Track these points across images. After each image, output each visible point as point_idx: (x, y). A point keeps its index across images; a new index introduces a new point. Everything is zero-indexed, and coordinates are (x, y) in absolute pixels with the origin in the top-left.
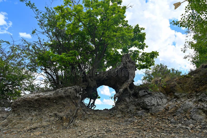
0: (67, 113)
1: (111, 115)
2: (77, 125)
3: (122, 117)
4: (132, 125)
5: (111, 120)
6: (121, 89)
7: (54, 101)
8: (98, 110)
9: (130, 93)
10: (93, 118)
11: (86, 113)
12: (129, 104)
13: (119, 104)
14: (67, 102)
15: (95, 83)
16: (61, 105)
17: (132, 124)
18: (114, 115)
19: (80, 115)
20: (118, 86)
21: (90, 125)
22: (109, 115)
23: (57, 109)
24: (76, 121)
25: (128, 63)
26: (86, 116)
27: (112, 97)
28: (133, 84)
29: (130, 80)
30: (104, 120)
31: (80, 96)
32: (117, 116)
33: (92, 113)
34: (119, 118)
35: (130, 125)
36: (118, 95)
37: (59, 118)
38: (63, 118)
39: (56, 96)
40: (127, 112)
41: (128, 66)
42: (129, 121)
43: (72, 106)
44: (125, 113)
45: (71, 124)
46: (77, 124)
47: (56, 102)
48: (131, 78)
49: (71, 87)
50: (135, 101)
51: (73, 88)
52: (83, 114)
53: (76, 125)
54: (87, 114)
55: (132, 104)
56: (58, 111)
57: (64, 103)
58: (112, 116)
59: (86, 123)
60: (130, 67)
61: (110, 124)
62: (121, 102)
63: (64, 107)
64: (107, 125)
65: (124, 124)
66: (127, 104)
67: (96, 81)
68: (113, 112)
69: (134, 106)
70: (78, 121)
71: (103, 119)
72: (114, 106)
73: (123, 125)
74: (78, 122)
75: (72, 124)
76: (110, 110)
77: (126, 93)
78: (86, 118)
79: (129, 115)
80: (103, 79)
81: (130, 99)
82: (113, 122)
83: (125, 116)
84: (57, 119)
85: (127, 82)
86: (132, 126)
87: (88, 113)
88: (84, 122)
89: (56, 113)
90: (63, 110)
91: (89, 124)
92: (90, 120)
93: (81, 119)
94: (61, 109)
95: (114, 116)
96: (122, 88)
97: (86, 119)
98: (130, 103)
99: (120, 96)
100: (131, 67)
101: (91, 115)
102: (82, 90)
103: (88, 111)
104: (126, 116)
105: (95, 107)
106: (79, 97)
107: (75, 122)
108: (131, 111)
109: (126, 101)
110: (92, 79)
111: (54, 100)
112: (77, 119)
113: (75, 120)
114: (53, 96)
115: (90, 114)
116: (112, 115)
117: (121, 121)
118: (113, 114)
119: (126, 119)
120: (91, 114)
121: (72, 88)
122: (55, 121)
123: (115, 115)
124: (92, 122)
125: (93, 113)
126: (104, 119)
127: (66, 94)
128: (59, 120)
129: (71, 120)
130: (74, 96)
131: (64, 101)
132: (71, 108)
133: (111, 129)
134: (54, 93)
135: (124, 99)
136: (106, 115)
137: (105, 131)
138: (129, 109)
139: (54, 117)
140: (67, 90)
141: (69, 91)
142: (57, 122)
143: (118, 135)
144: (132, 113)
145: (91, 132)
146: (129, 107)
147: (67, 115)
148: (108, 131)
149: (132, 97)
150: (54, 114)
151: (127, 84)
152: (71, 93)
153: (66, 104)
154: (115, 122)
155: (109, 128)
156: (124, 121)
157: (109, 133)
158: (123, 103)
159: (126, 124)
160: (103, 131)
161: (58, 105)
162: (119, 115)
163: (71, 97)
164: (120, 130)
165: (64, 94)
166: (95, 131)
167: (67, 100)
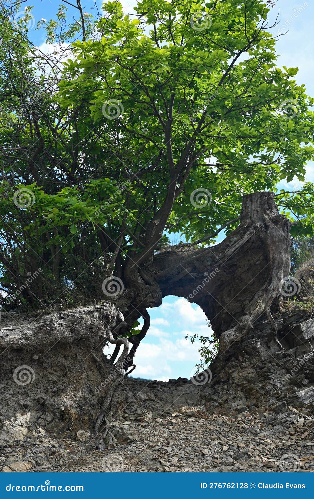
0: (78, 396)
1: (209, 400)
4: (291, 435)
6: (248, 316)
7: (36, 357)
9: (274, 329)
12: (270, 365)
14: (73, 359)
15: (160, 293)
16: (55, 371)
18: (220, 401)
19: (120, 404)
23: (40, 385)
25: (271, 225)
26: (136, 406)
27: (195, 337)
29: (274, 283)
32: (233, 405)
33: (153, 396)
34: (238, 411)
36: (238, 335)
37: (54, 413)
38: (68, 413)
39: (45, 340)
40: (263, 392)
41: (272, 237)
42: (281, 423)
43: (90, 373)
44: (259, 395)
47: (38, 360)
49: (91, 308)
50: (286, 356)
51: (97, 310)
52: (128, 400)
54: (140, 399)
55: (278, 365)
56: (46, 392)
57: (66, 363)
58: (217, 404)
60: (277, 239)
62: (241, 359)
63: (65, 375)
65: (269, 432)
66: (261, 365)
69: (284, 371)
72: (201, 366)
75: (111, 434)
79: (271, 402)
80: (181, 276)
81: (269, 347)
83: (258, 407)
84: (49, 419)
85: (266, 291)
87: (143, 396)
89: (39, 396)
90: (62, 387)
94: (55, 382)
95: (220, 404)
96: (250, 314)
98: (270, 362)
99: (242, 337)
100: (280, 241)
101: (149, 404)
102: (123, 317)
104: (260, 405)
109: (259, 355)
110: (146, 277)
111: (33, 354)
114: (33, 338)
115: (146, 398)
116: (216, 401)
121: (92, 312)
122: (43, 424)
123: (226, 402)
125: (153, 394)
127: (76, 334)
128: (53, 419)
129: (97, 420)
130: (98, 341)
131: (65, 357)
132: (88, 380)
133: (245, 450)
134: (36, 329)
135: (252, 348)
136: (192, 403)
137: (230, 455)
138: (269, 383)
139: (35, 412)
140: (78, 318)
141: (85, 324)
142: (49, 426)
143: (275, 467)
144: (280, 396)
145: (192, 458)
146: (270, 376)
147: (80, 404)
148: (241, 457)
149: (279, 342)
150: (35, 399)
151: (265, 298)
152: (91, 328)
153: (70, 365)
154: (241, 427)
155: (238, 447)
156: (265, 424)
157: (243, 461)
158: (247, 360)
159: (274, 433)
160: (224, 456)
161: (44, 368)
162: (239, 401)
163: (91, 342)
164: (268, 453)
165: (72, 333)
166: (201, 457)
167: (76, 354)
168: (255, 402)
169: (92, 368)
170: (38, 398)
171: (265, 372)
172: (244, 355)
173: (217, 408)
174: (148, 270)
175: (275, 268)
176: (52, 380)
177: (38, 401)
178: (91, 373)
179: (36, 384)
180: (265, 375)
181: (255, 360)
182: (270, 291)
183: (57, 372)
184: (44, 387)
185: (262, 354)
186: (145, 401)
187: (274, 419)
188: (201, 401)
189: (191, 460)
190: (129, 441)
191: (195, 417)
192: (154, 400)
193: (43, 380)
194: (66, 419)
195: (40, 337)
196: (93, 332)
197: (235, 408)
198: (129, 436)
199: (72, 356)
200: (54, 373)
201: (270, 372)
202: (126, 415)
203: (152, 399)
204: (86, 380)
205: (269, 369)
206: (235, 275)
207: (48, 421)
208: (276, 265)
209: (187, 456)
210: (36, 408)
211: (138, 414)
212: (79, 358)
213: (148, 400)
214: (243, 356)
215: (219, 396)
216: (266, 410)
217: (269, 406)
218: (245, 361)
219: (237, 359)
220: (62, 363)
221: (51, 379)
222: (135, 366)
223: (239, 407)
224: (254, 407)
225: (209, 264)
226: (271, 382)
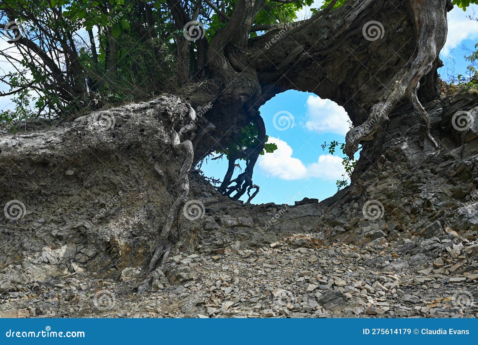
0: (131, 222)
1: (334, 224)
2: (184, 275)
3: (389, 233)
4: (436, 267)
5: (338, 250)
6: (381, 104)
7: (70, 172)
8: (271, 205)
9: (423, 122)
10: (253, 241)
11: (218, 221)
12: (420, 172)
13: (370, 177)
14: (126, 173)
16: (103, 191)
17: (438, 262)
18: (347, 225)
19: (194, 232)
20: (364, 88)
21: (243, 274)
22: (326, 227)
23: (83, 210)
24: (177, 258)
26: (218, 234)
27: (333, 145)
28: (436, 76)
29: (422, 55)
30: (303, 250)
31: (189, 144)
32: (365, 229)
33: (248, 221)
34: (371, 237)
35: (426, 267)
36: (368, 132)
37: (96, 245)
38: (116, 245)
39: (76, 149)
40: (408, 210)
42: (425, 252)
43: (151, 191)
44: (402, 214)
45: (155, 274)
46: (185, 271)
47: (75, 175)
48: (429, 49)
49: (144, 105)
50: (446, 159)
51: (153, 106)
52: (207, 226)
53: (180, 277)
54: (226, 224)
55: (433, 171)
56: (91, 218)
57: (117, 179)
58: (342, 229)
59: (225, 268)
61: (336, 268)
62: (380, 166)
64: (324, 273)
65: (402, 265)
66: (410, 173)
67: (258, 70)
68: (342, 213)
69: (442, 179)
70: (184, 257)
71: (300, 246)
72: (343, 183)
73: (394, 269)
74: (185, 261)
75: (160, 271)
76: (329, 202)
77: (403, 123)
78: (219, 242)
79: (420, 223)
80: (290, 58)
81: (422, 148)
82: (349, 256)
83: (401, 231)
84: (91, 253)
85: (409, 67)
86: (440, 270)
87: (230, 220)
88: (216, 261)
89: (80, 224)
90: (112, 212)
91: (237, 271)
92: (241, 252)
93: (197, 250)
95: (347, 229)
96: (384, 101)
97: (220, 246)
98: (422, 168)
99: (375, 135)
101: (241, 231)
102: (193, 115)
103: (227, 214)
104: (404, 228)
105: (253, 190)
106: (183, 148)
107: (174, 264)
108: (428, 203)
109: (405, 160)
110: (235, 62)
111: (66, 169)
112: (181, 247)
113: (172, 254)
114: (60, 147)
115: (235, 223)
116: (341, 225)
117: (383, 252)
118: (342, 221)
119: (407, 240)
120: (240, 225)
121: (145, 109)
122: (83, 260)
123: (356, 225)
124: (252, 260)
125: (250, 219)
126: (303, 245)
127: (120, 139)
128: (97, 254)
129: (153, 253)
130: (158, 147)
131: (114, 171)
132: (149, 201)
133: (342, 290)
134: (65, 135)
135: (395, 151)
136: (310, 229)
137: (316, 297)
138: (418, 197)
139: (74, 245)
140: (122, 117)
141: (133, 124)
142: (91, 263)
143: (380, 315)
144: (435, 214)
145: (253, 303)
146: (419, 188)
147: (134, 233)
148: (331, 300)
149: (433, 139)
150: (74, 229)
151: (407, 78)
152: (143, 130)
153: (122, 182)
154: (359, 258)
155: (334, 285)
156: (400, 253)
157: (334, 305)
158: (388, 167)
159: (410, 265)
160: (305, 298)
161: (87, 188)
162: (374, 224)
163: (145, 150)
164: (383, 293)
165: (114, 137)
166: (268, 300)
167: (127, 166)
168: (396, 224)
169: (156, 186)
170: (79, 227)
171: (413, 182)
172: (385, 161)
173: (343, 235)
174: (239, 52)
175: (422, 34)
176: (98, 203)
177: (79, 231)
178: (154, 191)
179: (78, 209)
180: (413, 187)
181: (399, 167)
182: (414, 67)
183: (105, 191)
184: (89, 213)
185: (410, 158)
186: (233, 227)
187: (416, 246)
188: (323, 226)
189: (252, 305)
190: (181, 280)
191: (306, 247)
192: (249, 227)
193: (87, 204)
194: (114, 252)
195: (69, 145)
196: (145, 135)
197: (366, 234)
198: (181, 274)
199: (122, 169)
200: (102, 193)
201: (420, 182)
202: (200, 246)
203: (245, 224)
204: (146, 201)
205: (419, 178)
206: (370, 52)
207: (89, 257)
208: (423, 30)
209: (247, 299)
210: (75, 240)
211: (216, 245)
212: (134, 172)
213: (237, 226)
214: (383, 161)
215: (346, 218)
216: (413, 235)
217: (417, 229)
218: (385, 170)
219: (376, 167)
220: (109, 179)
221: (97, 201)
222: (258, 188)
223: (372, 233)
224: (396, 231)
225: (326, 37)
226: (421, 195)
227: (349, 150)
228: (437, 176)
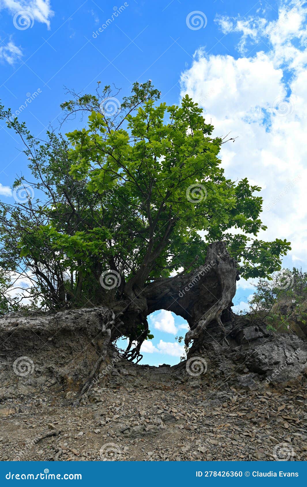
0: (76, 368)
1: (176, 379)
2: (98, 398)
3: (203, 386)
4: (224, 407)
5: (176, 393)
6: (203, 321)
7: (50, 339)
8: (147, 366)
9: (223, 332)
10: (135, 384)
11: (119, 371)
14: (77, 342)
15: (144, 302)
16: (64, 350)
17: (225, 404)
18: (183, 380)
19: (106, 376)
20: (197, 312)
21: (127, 401)
22: (173, 380)
23: (53, 359)
24: (95, 389)
25: (221, 261)
26: (118, 378)
27: (181, 338)
28: (231, 310)
29: (223, 300)
30: (159, 391)
31: (109, 331)
32: (191, 383)
33: (134, 373)
34: (194, 388)
35: (219, 407)
36: (196, 334)
37: (57, 378)
38: (66, 379)
39: (55, 328)
40: (213, 375)
41: (221, 269)
42: (219, 398)
43: (88, 353)
44: (210, 377)
45: (83, 396)
46: (99, 396)
47: (52, 341)
48: (227, 297)
49: (90, 309)
50: (233, 351)
51: (95, 310)
52: (113, 374)
53: (95, 399)
54: (122, 374)
55: (226, 357)
56: (56, 363)
57: (72, 345)
58: (180, 382)
59: (119, 397)
60: (225, 270)
61: (174, 403)
62: (201, 352)
63: (71, 353)
64: (167, 405)
65: (207, 404)
66: (214, 356)
67: (147, 298)
68: (181, 373)
69: (231, 362)
70: (99, 389)
71: (158, 389)
72: (183, 358)
73: (203, 406)
74: (99, 391)
75: (86, 395)
76: (176, 367)
77: (213, 331)
78: (118, 382)
79: (218, 383)
80: (163, 295)
81: (222, 344)
82: (181, 397)
83: (209, 386)
84: (53, 382)
85: (217, 304)
86: (226, 409)
87: (125, 372)
88: (115, 392)
89: (50, 366)
90: (67, 361)
91: (124, 399)
92: (128, 389)
93: (107, 386)
94: (63, 358)
95: (182, 382)
96: (205, 319)
97: (118, 385)
98: (221, 355)
99: (199, 336)
100: (227, 272)
101: (130, 378)
102: (114, 317)
103: (124, 368)
104: (211, 384)
105: (140, 357)
106: (106, 332)
107: (93, 392)
108: (223, 373)
109: (213, 350)
110: (137, 293)
111: (48, 337)
112: (99, 383)
113: (93, 387)
114: (47, 326)
115: (127, 373)
116: (180, 380)
117: (198, 396)
118: (180, 378)
119: (211, 392)
120: (130, 375)
121: (91, 311)
122: (48, 385)
123: (187, 381)
124: (133, 394)
125: (135, 372)
126: (160, 388)
127: (77, 325)
128: (56, 383)
129: (84, 385)
130: (94, 331)
131: (72, 340)
132: (86, 358)
133: (175, 415)
134: (51, 320)
135: (209, 344)
136: (164, 380)
137: (161, 417)
138: (218, 369)
139: (46, 377)
140: (79, 314)
141: (84, 318)
142: (52, 387)
143: (192, 430)
144: (226, 379)
146: (219, 365)
147: (76, 373)
148: (169, 420)
149: (227, 341)
150: (47, 368)
151: (216, 310)
152: (88, 322)
153: (75, 346)
154: (186, 398)
155: (171, 411)
156: (207, 398)
157: (170, 423)
158: (205, 353)
159: (211, 405)
160: (156, 417)
161: (57, 348)
162: (196, 381)
163: (88, 331)
164: (196, 418)
165: (74, 324)
166: (137, 416)
167: (79, 339)
168: (207, 382)
169: (91, 350)
170: (49, 367)
171: (216, 361)
172: (204, 349)
173: (180, 385)
174: (139, 289)
175: (224, 290)
176: (61, 356)
177: (49, 370)
178: (89, 353)
179: (51, 358)
180: (216, 364)
181: (210, 353)
182: (219, 305)
183: (66, 350)
184: (56, 360)
185: (216, 349)
186: (126, 375)
187: (215, 395)
188: (171, 379)
189: (129, 418)
190: (96, 401)
191: (161, 390)
192: (134, 376)
193: (56, 356)
194: (65, 383)
195: (52, 325)
196: (89, 324)
197: (192, 386)
198: (96, 397)
199: (76, 340)
200: (64, 351)
201: (219, 362)
202: (108, 384)
203: (132, 374)
204: (85, 357)
205: (219, 360)
206: (200, 296)
207: (52, 384)
208: (225, 288)
209: (127, 414)
210: (47, 374)
212: (81, 342)
213: (128, 375)
214: (203, 349)
215: (182, 376)
216: (214, 389)
217: (217, 386)
218: (203, 353)
219: (199, 351)
220: (68, 344)
221: (61, 355)
222: (142, 356)
223: (194, 385)
224: (206, 386)
225: (180, 287)
226: (219, 368)
227: (187, 342)
228: (228, 359)
